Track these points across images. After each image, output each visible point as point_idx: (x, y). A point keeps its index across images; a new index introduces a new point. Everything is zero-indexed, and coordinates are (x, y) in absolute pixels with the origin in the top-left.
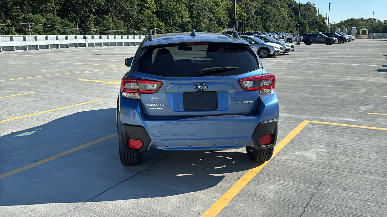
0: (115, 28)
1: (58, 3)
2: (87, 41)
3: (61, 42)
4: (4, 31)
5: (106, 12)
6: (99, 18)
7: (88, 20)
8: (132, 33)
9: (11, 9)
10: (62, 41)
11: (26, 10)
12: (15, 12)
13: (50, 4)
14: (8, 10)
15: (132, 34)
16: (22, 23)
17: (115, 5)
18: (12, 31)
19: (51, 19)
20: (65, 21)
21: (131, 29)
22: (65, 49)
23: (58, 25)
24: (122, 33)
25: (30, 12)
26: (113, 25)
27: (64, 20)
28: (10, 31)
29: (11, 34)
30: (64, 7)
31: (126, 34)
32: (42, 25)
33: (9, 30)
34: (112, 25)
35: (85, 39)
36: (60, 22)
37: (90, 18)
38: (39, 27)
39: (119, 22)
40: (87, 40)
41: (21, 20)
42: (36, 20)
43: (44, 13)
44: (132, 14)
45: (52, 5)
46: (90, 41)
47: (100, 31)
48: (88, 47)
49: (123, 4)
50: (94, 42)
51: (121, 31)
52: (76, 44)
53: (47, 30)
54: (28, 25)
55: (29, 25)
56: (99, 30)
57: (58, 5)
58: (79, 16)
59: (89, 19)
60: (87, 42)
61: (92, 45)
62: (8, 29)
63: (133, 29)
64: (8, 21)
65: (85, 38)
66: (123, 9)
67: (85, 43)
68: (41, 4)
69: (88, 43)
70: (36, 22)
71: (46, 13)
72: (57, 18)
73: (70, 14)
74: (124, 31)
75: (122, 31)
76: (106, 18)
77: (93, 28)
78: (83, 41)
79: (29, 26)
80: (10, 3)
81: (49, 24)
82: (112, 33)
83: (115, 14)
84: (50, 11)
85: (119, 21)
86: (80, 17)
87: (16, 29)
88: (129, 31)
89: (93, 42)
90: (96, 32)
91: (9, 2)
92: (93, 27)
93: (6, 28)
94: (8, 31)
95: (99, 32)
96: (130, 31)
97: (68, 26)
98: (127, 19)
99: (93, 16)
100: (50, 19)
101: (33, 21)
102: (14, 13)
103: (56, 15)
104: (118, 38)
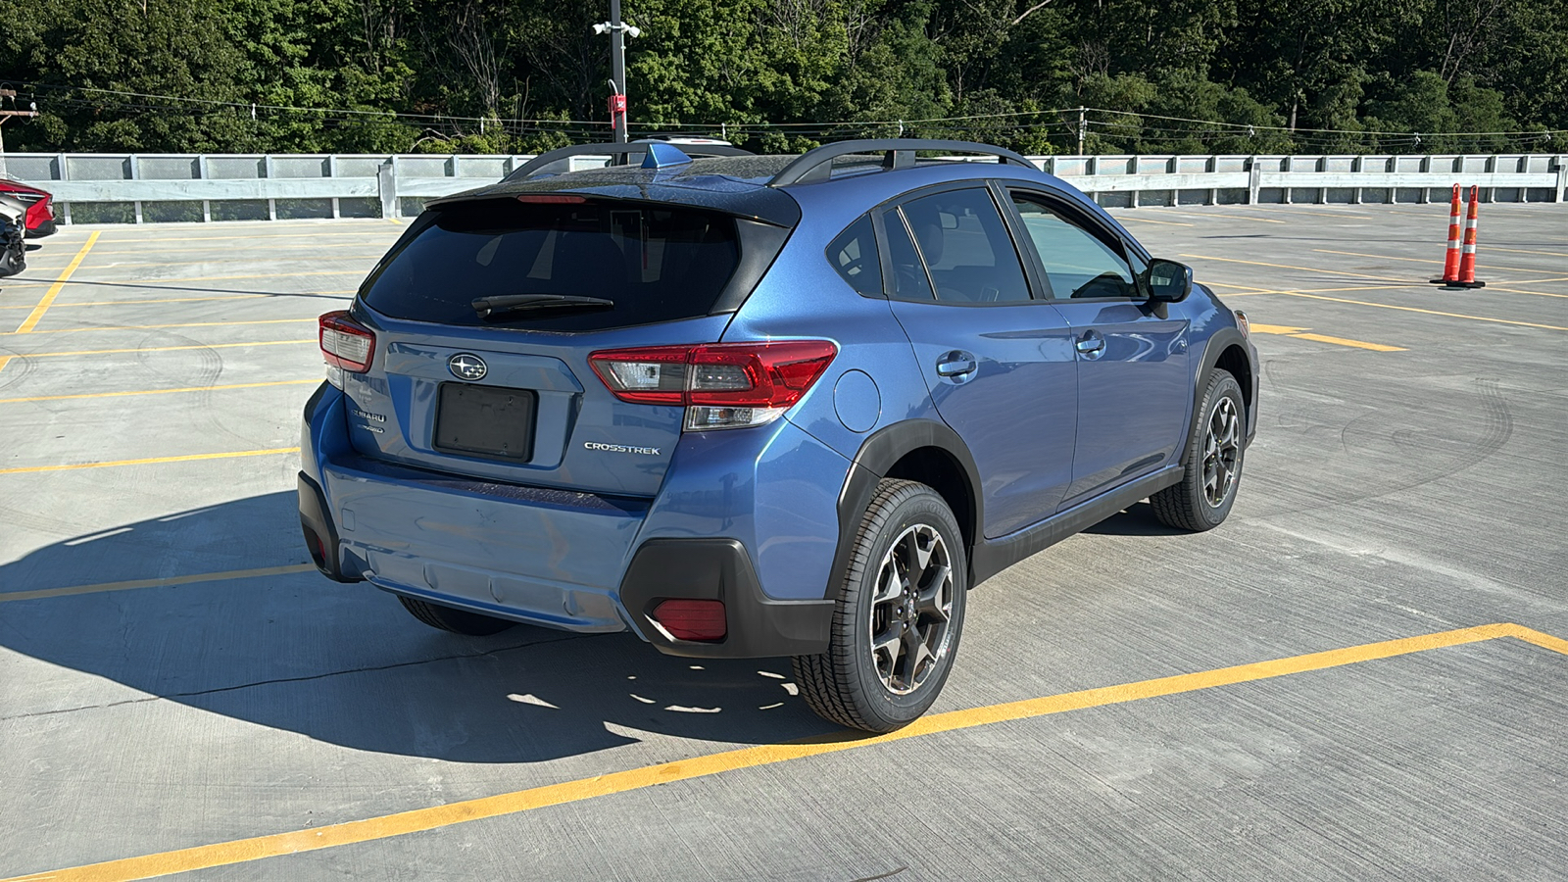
0: (1452, 124)
1: (1219, 25)
2: (1255, 179)
3: (1144, 182)
4: (1009, 141)
5: (1430, 54)
6: (1396, 83)
7: (1334, 93)
8: (1540, 145)
9: (1050, 58)
10: (1147, 178)
11: (1091, 57)
12: (1062, 69)
13: (1185, 31)
14: (1038, 62)
15: (1539, 152)
16: (1069, 110)
17: (1479, 20)
18: (1036, 138)
19: (1182, 90)
20: (1237, 98)
21: (1540, 125)
22: (1160, 210)
23: (1207, 113)
24: (1486, 147)
25: (1104, 66)
26: (1449, 113)
27: (1234, 94)
28: (1031, 138)
29: (1033, 149)
30: (1252, 40)
31: (1507, 150)
32: (1141, 117)
33: (1026, 134)
34: (1442, 111)
35: (1250, 172)
36: (1215, 101)
37: (1344, 82)
38: (1129, 122)
39: (1480, 98)
40: (1255, 174)
41: (1066, 97)
42: (1119, 95)
43: (1163, 67)
44: (1555, 55)
45: (1193, 33)
46: (1270, 181)
47: (1384, 137)
48: (1256, 203)
49: (1521, 15)
50: (1287, 186)
51: (1482, 138)
52: (1209, 191)
53: (1161, 136)
54: (1079, 116)
55: (1082, 114)
56: (1377, 135)
57: (1219, 35)
58: (1305, 78)
59: (1341, 89)
60: (1255, 186)
61: (1277, 195)
62: (1022, 130)
63: (1550, 125)
64: (1031, 101)
65: (1248, 167)
66: (1517, 35)
67: (1247, 186)
68: (1157, 31)
69: (1258, 189)
70: (1120, 102)
71: (1170, 67)
72: (1210, 84)
73: (1273, 68)
74: (1497, 135)
75: (1489, 137)
76: (1422, 80)
77: (1352, 127)
78: (1240, 180)
79: (1082, 119)
80: (1050, 36)
81: (1175, 111)
82: (1437, 147)
83: (1472, 61)
84: (1185, 60)
85: (1481, 92)
86: (1310, 82)
87: (1051, 130)
88: (1528, 136)
89: (1282, 186)
90: (1363, 144)
91: (1049, 32)
92: (1352, 123)
93: (1017, 129)
94: (1025, 137)
95: (1376, 143)
96: (1534, 135)
97: (1246, 117)
98: (1528, 80)
99: (1359, 75)
100: (1178, 89)
101: (1107, 100)
102: (1057, 71)
103: (1204, 75)
104: (1405, 170)
